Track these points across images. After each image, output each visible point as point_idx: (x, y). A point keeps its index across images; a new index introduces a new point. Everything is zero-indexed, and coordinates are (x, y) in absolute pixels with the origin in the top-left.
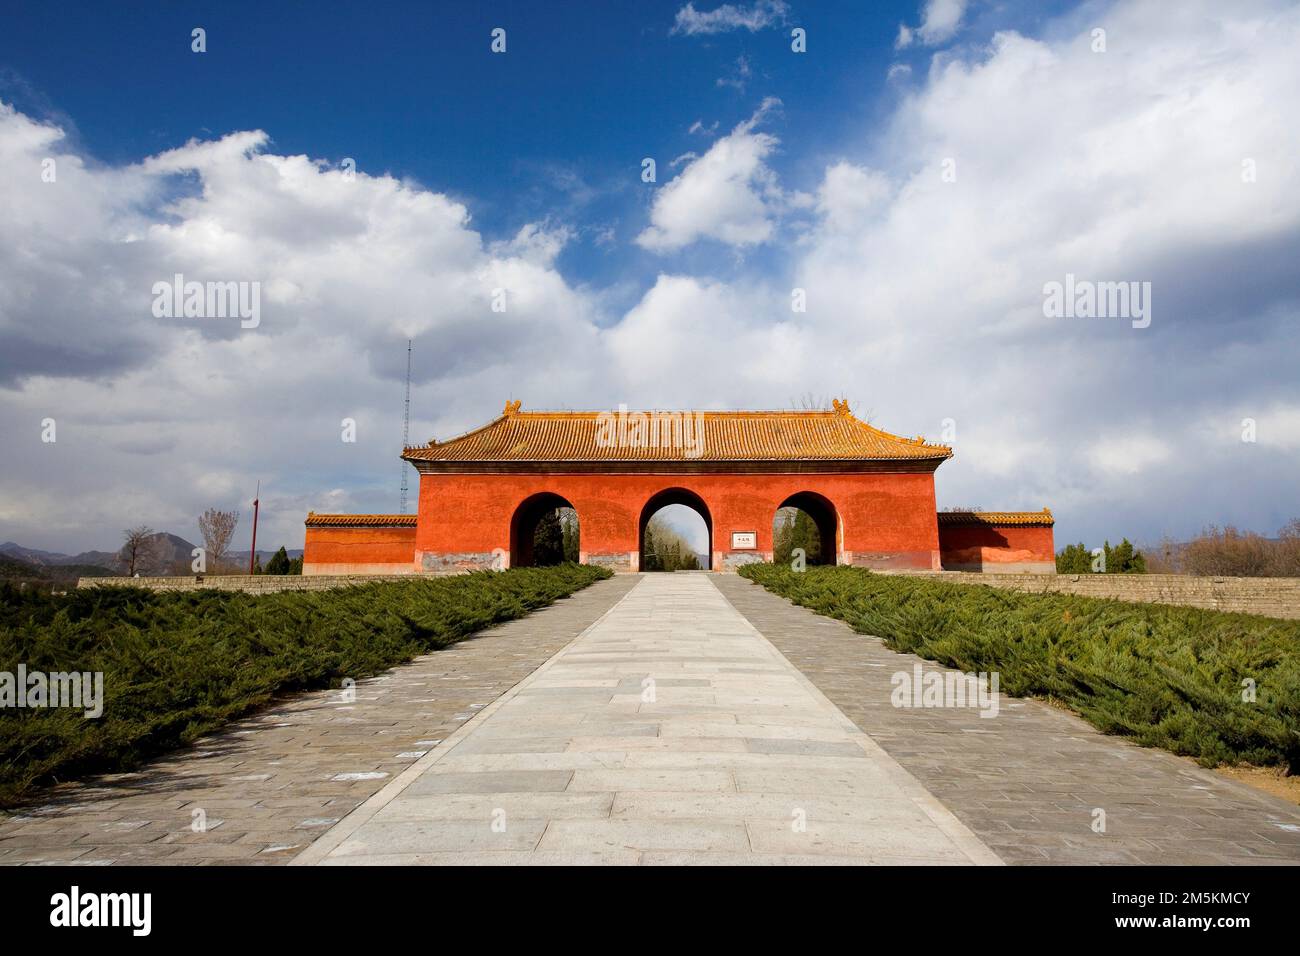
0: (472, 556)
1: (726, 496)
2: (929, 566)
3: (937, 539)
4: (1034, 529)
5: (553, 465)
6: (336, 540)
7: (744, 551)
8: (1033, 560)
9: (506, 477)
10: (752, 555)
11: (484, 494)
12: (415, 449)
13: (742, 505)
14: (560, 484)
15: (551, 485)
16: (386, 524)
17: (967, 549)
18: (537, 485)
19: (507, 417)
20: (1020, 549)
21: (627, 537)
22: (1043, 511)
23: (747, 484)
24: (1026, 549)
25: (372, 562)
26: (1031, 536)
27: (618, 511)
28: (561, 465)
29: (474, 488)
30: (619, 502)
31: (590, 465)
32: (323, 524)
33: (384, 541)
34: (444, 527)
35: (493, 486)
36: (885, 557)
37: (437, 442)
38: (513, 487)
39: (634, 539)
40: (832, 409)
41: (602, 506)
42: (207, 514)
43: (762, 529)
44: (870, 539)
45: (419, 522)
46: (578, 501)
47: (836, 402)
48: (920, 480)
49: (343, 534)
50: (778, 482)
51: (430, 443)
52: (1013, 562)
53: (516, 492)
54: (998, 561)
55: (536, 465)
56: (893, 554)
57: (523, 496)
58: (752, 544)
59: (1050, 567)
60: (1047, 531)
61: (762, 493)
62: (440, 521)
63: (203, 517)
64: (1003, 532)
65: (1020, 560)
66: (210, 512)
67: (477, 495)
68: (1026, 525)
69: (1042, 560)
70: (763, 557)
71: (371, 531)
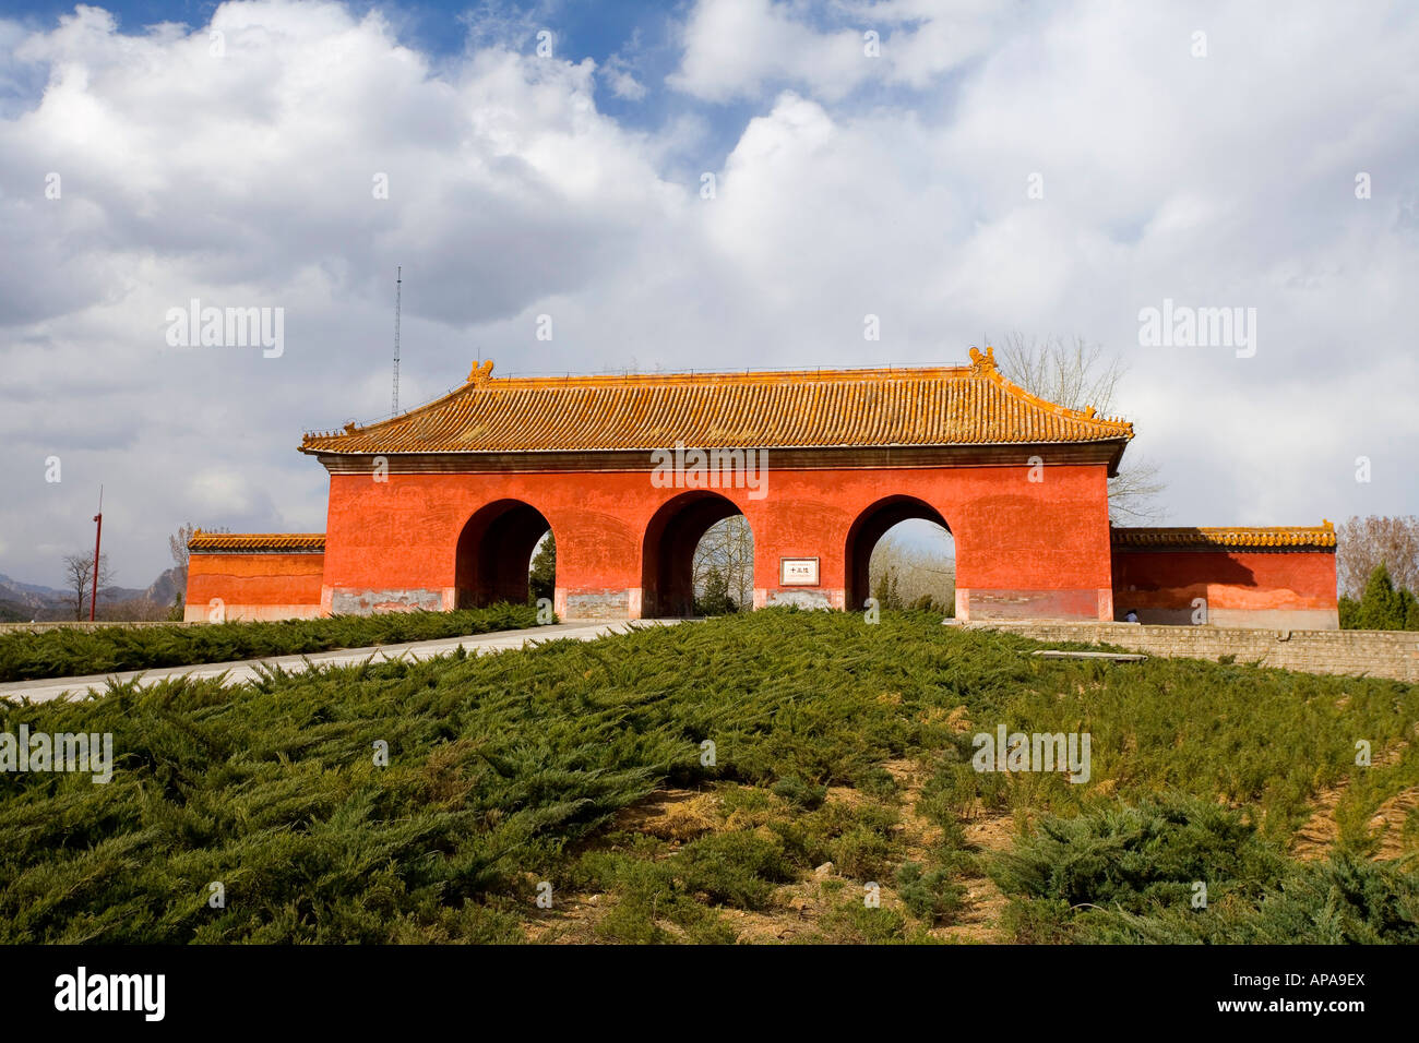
0: (401, 594)
1: (774, 503)
2: (1092, 612)
3: (1107, 570)
4: (1303, 556)
5: (518, 458)
6: (231, 570)
7: (799, 587)
8: (1298, 607)
9: (451, 477)
10: (811, 594)
11: (419, 503)
12: (321, 439)
13: (799, 517)
14: (528, 487)
15: (515, 489)
16: (298, 548)
17: (1184, 586)
18: (495, 489)
19: (473, 386)
20: (1277, 587)
21: (625, 566)
22: (1321, 525)
23: (807, 484)
24: (1287, 586)
25: (279, 603)
26: (1297, 567)
27: (612, 526)
28: (529, 458)
29: (406, 493)
30: (615, 513)
31: (571, 457)
32: (213, 548)
33: (294, 572)
34: (363, 551)
35: (433, 491)
36: (1021, 599)
37: (357, 427)
38: (460, 491)
39: (636, 569)
40: (967, 362)
41: (589, 519)
42: (181, 532)
43: (828, 554)
44: (997, 570)
45: (328, 545)
46: (554, 512)
47: (974, 353)
48: (1083, 477)
49: (239, 563)
50: (855, 481)
51: (346, 428)
52: (1263, 608)
53: (465, 500)
54: (1238, 607)
55: (492, 459)
56: (1033, 592)
57: (474, 505)
58: (812, 578)
59: (1329, 618)
60: (1325, 558)
61: (829, 499)
62: (357, 543)
63: (177, 536)
64: (1245, 560)
65: (1276, 607)
66: (186, 529)
67: (410, 504)
68: (1286, 549)
69: (1315, 606)
70: (829, 598)
71: (280, 559)
